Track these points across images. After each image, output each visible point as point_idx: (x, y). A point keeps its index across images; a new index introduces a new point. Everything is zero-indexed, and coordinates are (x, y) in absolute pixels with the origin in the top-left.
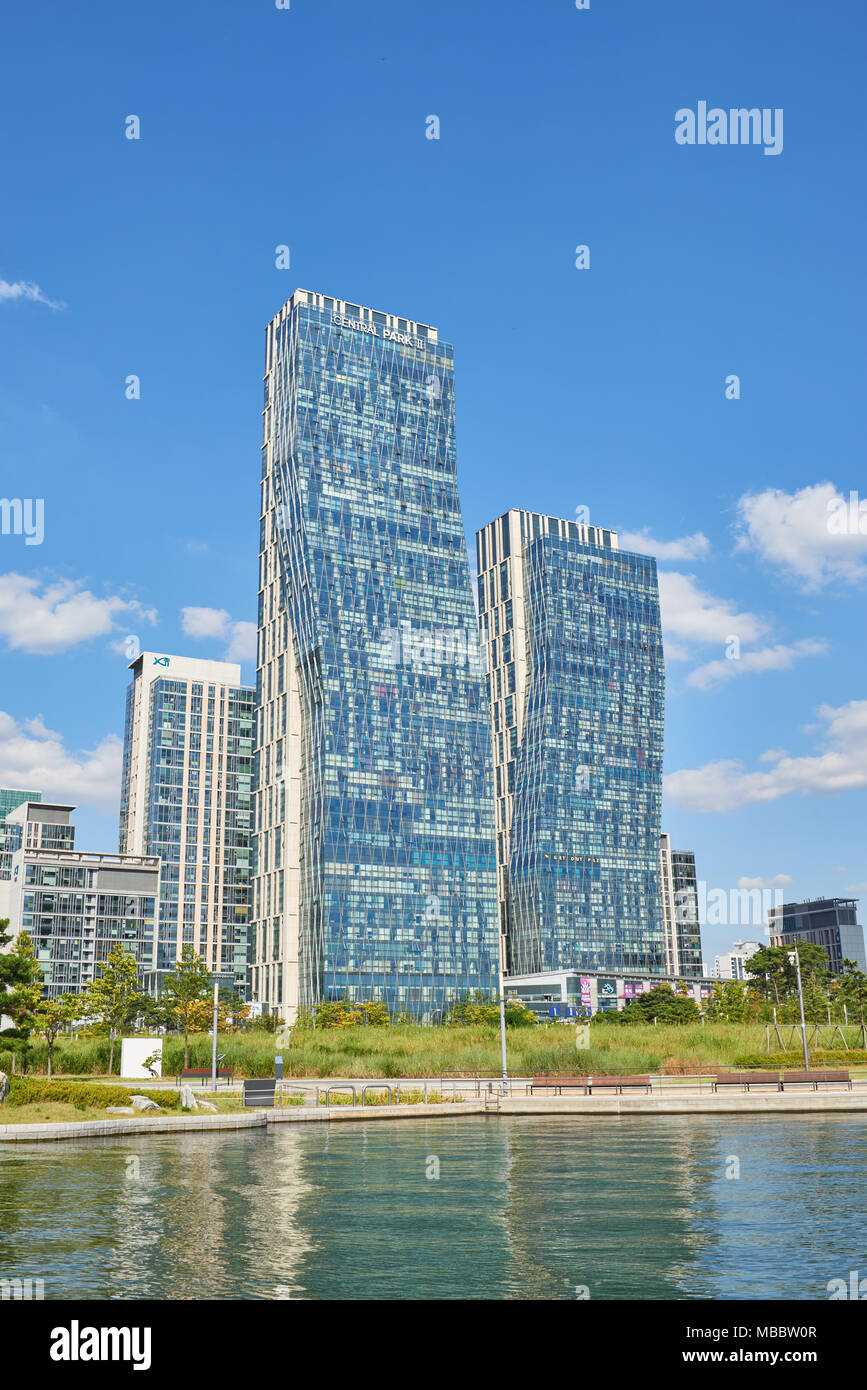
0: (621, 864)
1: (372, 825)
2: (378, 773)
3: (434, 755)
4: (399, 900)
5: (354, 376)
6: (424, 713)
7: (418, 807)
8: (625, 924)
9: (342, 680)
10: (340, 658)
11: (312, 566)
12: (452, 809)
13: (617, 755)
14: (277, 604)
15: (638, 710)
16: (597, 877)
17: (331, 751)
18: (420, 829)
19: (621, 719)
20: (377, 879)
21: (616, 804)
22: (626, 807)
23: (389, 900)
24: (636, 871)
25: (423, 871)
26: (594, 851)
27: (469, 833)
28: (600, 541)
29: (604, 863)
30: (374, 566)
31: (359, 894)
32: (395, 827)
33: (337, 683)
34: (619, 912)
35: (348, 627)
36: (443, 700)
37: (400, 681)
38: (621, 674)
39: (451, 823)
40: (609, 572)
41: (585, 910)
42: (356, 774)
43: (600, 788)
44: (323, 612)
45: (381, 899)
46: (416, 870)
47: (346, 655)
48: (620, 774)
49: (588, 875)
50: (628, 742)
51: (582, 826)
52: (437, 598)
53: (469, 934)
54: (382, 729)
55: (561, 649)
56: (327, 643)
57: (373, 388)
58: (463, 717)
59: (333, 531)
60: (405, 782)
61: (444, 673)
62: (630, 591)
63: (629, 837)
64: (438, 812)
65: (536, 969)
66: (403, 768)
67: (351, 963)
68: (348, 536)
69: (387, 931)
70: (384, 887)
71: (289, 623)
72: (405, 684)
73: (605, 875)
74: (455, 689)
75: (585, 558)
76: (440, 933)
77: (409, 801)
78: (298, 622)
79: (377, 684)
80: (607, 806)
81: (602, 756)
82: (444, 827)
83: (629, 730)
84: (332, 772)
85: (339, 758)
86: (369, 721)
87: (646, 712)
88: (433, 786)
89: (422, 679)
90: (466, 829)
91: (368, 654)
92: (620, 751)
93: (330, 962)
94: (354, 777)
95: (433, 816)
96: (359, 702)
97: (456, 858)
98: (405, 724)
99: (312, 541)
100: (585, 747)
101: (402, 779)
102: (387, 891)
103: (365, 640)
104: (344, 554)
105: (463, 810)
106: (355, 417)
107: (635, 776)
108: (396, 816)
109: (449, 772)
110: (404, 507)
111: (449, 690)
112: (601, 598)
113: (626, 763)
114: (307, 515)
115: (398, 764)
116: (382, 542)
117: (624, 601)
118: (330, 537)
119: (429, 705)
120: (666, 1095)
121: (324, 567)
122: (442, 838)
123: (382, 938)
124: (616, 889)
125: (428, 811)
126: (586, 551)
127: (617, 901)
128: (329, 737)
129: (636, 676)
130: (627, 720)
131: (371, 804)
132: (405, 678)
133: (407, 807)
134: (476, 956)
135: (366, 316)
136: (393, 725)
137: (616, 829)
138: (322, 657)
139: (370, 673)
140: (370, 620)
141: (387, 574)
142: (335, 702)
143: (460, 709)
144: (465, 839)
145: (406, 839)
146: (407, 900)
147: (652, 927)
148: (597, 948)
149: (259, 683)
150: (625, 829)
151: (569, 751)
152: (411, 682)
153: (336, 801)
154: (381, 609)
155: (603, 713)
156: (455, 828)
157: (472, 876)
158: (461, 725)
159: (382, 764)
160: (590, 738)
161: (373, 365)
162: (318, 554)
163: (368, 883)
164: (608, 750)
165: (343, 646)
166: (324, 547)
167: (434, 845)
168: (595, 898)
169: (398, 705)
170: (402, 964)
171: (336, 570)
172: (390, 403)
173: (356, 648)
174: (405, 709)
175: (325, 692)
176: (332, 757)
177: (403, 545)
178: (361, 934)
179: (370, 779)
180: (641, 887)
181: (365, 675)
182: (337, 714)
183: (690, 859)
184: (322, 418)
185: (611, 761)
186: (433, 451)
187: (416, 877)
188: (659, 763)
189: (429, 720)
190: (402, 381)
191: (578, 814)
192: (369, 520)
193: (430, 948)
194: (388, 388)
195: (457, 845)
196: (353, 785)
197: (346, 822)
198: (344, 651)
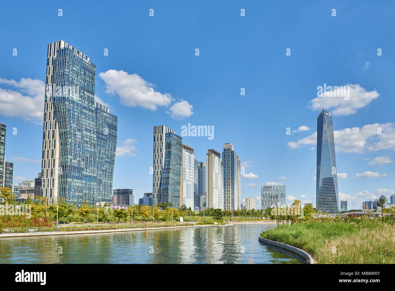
0: (106, 181)
1: (76, 171)
2: (77, 160)
3: (87, 157)
4: (80, 187)
5: (77, 68)
6: (86, 149)
7: (84, 168)
8: (106, 193)
9: (72, 139)
10: (71, 134)
11: (67, 113)
12: (90, 169)
13: (107, 158)
15: (112, 149)
17: (69, 155)
18: (84, 173)
19: (108, 151)
20: (76, 182)
21: (106, 168)
22: (108, 169)
23: (78, 187)
24: (108, 182)
25: (84, 181)
26: (102, 178)
27: (92, 174)
29: (103, 180)
30: (78, 114)
31: (73, 185)
32: (80, 172)
33: (71, 140)
34: (105, 191)
35: (73, 128)
36: (89, 146)
37: (82, 141)
38: (109, 141)
39: (90, 172)
40: (109, 118)
41: (99, 190)
42: (73, 160)
43: (104, 165)
44: (69, 123)
45: (77, 187)
46: (83, 181)
47: (72, 134)
48: (107, 162)
49: (100, 183)
50: (109, 156)
51: (100, 173)
52: (89, 124)
53: (91, 195)
54: (79, 151)
56: (69, 130)
57: (80, 72)
58: (92, 150)
59: (71, 105)
60: (82, 163)
61: (90, 140)
62: (112, 123)
64: (87, 170)
66: (82, 160)
67: (71, 199)
68: (74, 107)
69: (78, 193)
70: (77, 184)
71: (57, 123)
72: (83, 142)
73: (103, 183)
74: (92, 144)
75: (105, 114)
76: (86, 194)
77: (82, 167)
79: (78, 141)
81: (104, 158)
82: (88, 173)
83: (110, 153)
84: (69, 159)
85: (70, 156)
86: (76, 149)
88: (87, 164)
89: (86, 141)
90: (92, 173)
91: (76, 134)
93: (68, 199)
94: (73, 161)
95: (86, 171)
96: (74, 145)
97: (90, 179)
98: (82, 150)
99: (67, 107)
100: (102, 156)
101: (81, 162)
102: (78, 185)
103: (76, 131)
104: (73, 111)
105: (92, 170)
106: (77, 78)
107: (110, 163)
108: (80, 170)
109: (89, 162)
110: (85, 102)
111: (91, 144)
113: (109, 160)
114: (66, 100)
115: (81, 159)
116: (80, 109)
117: (111, 125)
118: (71, 106)
119: (87, 147)
121: (69, 113)
122: (88, 175)
123: (77, 195)
125: (86, 169)
128: (69, 152)
129: (112, 141)
130: (110, 151)
131: (76, 167)
132: (83, 140)
133: (82, 168)
135: (81, 54)
136: (80, 150)
138: (68, 134)
139: (77, 138)
140: (77, 127)
141: (81, 117)
142: (70, 143)
143: (92, 149)
144: (91, 176)
145: (82, 175)
146: (81, 187)
148: (100, 197)
150: (107, 174)
152: (84, 141)
153: (70, 166)
154: (79, 125)
156: (90, 173)
157: (92, 183)
158: (92, 152)
159: (78, 159)
160: (103, 154)
161: (81, 66)
162: (68, 110)
163: (75, 183)
165: (72, 132)
166: (70, 109)
167: (86, 176)
168: (101, 187)
169: (81, 146)
170: (80, 200)
171: (71, 114)
172: (83, 76)
173: (74, 132)
174: (83, 147)
175: (68, 142)
176: (69, 156)
177: (84, 110)
178: (73, 194)
179: (76, 162)
180: (109, 186)
181: (76, 139)
182: (71, 147)
184: (70, 77)
186: (91, 90)
187: (83, 183)
189: (87, 150)
190: (86, 71)
191: (99, 170)
192: (78, 104)
193: (85, 197)
194: (83, 73)
195: (90, 176)
196: (73, 162)
197: (71, 170)
198: (72, 133)
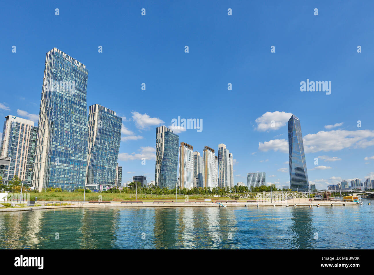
0: (109, 167)
1: (62, 156)
2: (64, 147)
3: (76, 145)
4: (66, 170)
5: (66, 70)
6: (75, 137)
7: (72, 154)
8: (109, 177)
9: (58, 129)
10: (58, 124)
11: (53, 105)
12: (79, 155)
13: (111, 150)
14: (44, 111)
15: (116, 143)
16: (105, 169)
17: (54, 141)
18: (72, 158)
19: (112, 144)
20: (62, 166)
21: (110, 157)
22: (112, 158)
23: (64, 170)
24: (112, 169)
25: (72, 165)
26: (105, 165)
27: (82, 159)
28: (112, 113)
29: (106, 167)
30: (67, 108)
31: (58, 168)
32: (67, 157)
33: (57, 129)
34: (108, 175)
35: (60, 119)
36: (79, 136)
37: (71, 131)
38: (113, 136)
39: (78, 158)
40: (113, 119)
41: (102, 174)
42: (59, 146)
43: (107, 155)
44: (55, 115)
45: (63, 170)
46: (70, 165)
47: (59, 124)
48: (111, 153)
49: (103, 169)
50: (113, 148)
51: (103, 161)
52: (80, 117)
53: (80, 177)
54: (66, 139)
55: (103, 130)
56: (55, 121)
57: (70, 73)
58: (83, 139)
59: (58, 99)
60: (70, 149)
61: (80, 131)
62: (117, 123)
63: (111, 163)
64: (76, 155)
65: (92, 183)
66: (70, 147)
67: (55, 181)
68: (62, 101)
69: (63, 175)
70: (63, 168)
71: (47, 115)
72: (72, 131)
73: (106, 169)
74: (82, 134)
75: (109, 115)
76: (74, 176)
77: (70, 153)
78: (49, 116)
79: (66, 130)
80: (108, 158)
81: (108, 149)
82: (77, 158)
83: (114, 146)
84: (54, 145)
85: (56, 143)
86: (63, 137)
87: (117, 143)
88: (76, 150)
89: (75, 131)
90: (81, 159)
91: (64, 125)
92: (112, 149)
93: (50, 180)
94: (59, 147)
95: (75, 156)
96: (61, 133)
97: (79, 164)
98: (71, 138)
99: (54, 100)
100: (106, 147)
101: (69, 148)
102: (64, 168)
103: (64, 122)
104: (61, 104)
105: (81, 155)
106: (66, 78)
107: (114, 153)
108: (67, 155)
109: (79, 148)
110: (75, 98)
111: (81, 134)
112: (111, 123)
113: (112, 151)
114: (53, 95)
115: (69, 146)
116: (69, 104)
117: (116, 124)
118: (58, 100)
119: (76, 136)
120: (113, 204)
121: (56, 106)
122: (76, 160)
123: (62, 177)
124: (108, 171)
125: (74, 155)
126: (110, 114)
127: (108, 173)
128: (54, 139)
129: (116, 137)
130: (114, 144)
131: (62, 152)
132: (72, 130)
133: (70, 154)
134: (81, 181)
135: (70, 58)
136: (68, 138)
137: (109, 162)
138: (54, 123)
139: (64, 128)
140: (65, 118)
141: (70, 110)
142: (56, 132)
143: (82, 138)
144: (81, 161)
145: (69, 159)
146: (68, 170)
147: (114, 178)
148: (103, 181)
149: (39, 126)
150: (111, 162)
151: (102, 148)
152: (73, 131)
153: (54, 151)
154: (68, 116)
155: (109, 142)
156: (79, 158)
157: (82, 167)
158: (82, 140)
159: (65, 145)
160: (106, 146)
161: (71, 69)
162: (55, 103)
163: (60, 167)
164: (110, 149)
165: (59, 122)
166: (56, 102)
167: (75, 161)
168: (104, 173)
169: (70, 135)
170: (66, 181)
171: (59, 107)
172: (74, 78)
173: (62, 123)
174: (71, 136)
175: (54, 130)
176: (54, 143)
177: (74, 105)
178: (58, 176)
179: (62, 148)
180: (113, 171)
181: (63, 128)
182: (56, 135)
183: (121, 168)
184: (58, 76)
185: (110, 150)
186: (82, 89)
187: (70, 166)
188: (118, 152)
189: (76, 139)
190: (77, 74)
191: (103, 158)
192: (67, 99)
193: (72, 179)
194: (74, 74)
195: (79, 161)
196: (59, 148)
197: (56, 155)
198: (59, 123)
